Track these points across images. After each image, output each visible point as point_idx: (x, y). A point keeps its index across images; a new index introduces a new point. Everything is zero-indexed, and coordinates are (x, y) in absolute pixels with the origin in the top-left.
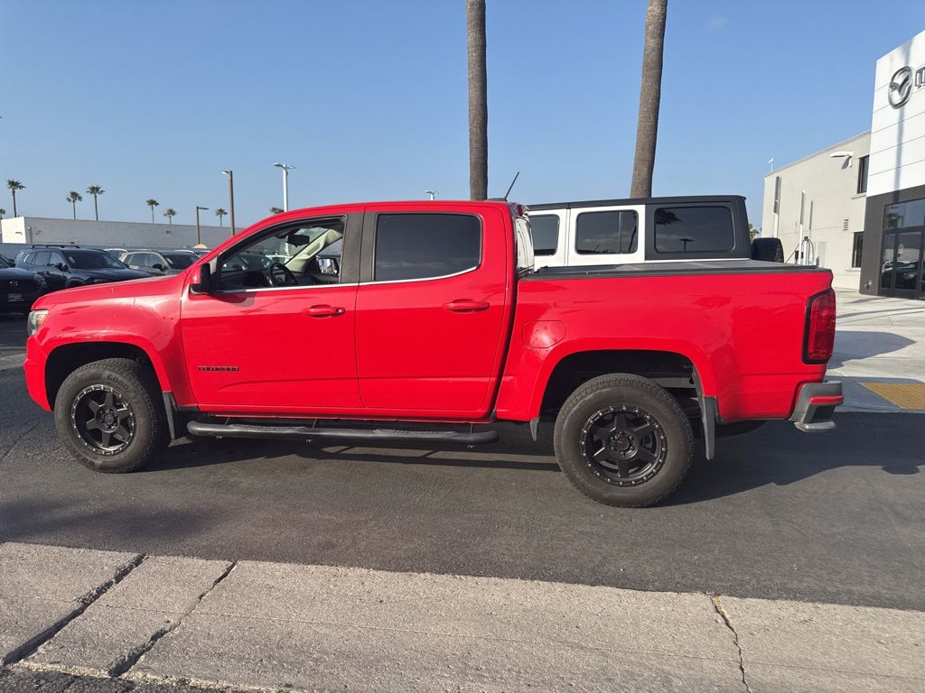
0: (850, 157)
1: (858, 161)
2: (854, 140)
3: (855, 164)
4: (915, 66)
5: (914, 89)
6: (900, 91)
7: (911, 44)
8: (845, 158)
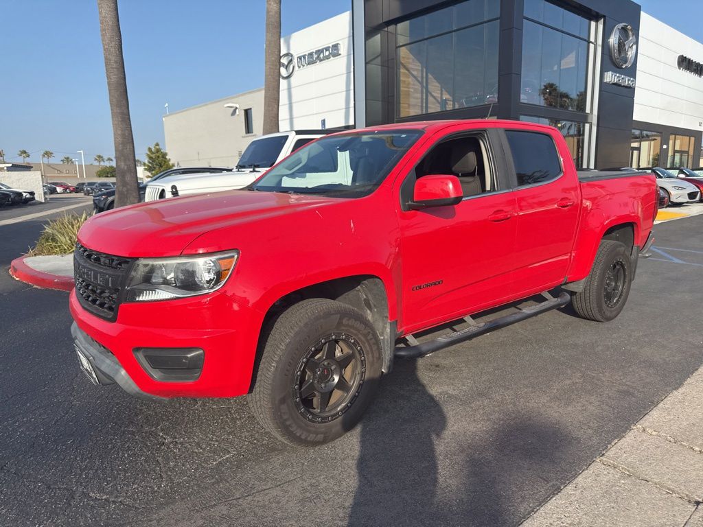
0: (237, 108)
1: (243, 113)
2: (239, 96)
3: (241, 115)
4: (296, 52)
5: (296, 68)
6: (286, 68)
7: (290, 38)
8: (232, 109)
